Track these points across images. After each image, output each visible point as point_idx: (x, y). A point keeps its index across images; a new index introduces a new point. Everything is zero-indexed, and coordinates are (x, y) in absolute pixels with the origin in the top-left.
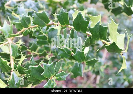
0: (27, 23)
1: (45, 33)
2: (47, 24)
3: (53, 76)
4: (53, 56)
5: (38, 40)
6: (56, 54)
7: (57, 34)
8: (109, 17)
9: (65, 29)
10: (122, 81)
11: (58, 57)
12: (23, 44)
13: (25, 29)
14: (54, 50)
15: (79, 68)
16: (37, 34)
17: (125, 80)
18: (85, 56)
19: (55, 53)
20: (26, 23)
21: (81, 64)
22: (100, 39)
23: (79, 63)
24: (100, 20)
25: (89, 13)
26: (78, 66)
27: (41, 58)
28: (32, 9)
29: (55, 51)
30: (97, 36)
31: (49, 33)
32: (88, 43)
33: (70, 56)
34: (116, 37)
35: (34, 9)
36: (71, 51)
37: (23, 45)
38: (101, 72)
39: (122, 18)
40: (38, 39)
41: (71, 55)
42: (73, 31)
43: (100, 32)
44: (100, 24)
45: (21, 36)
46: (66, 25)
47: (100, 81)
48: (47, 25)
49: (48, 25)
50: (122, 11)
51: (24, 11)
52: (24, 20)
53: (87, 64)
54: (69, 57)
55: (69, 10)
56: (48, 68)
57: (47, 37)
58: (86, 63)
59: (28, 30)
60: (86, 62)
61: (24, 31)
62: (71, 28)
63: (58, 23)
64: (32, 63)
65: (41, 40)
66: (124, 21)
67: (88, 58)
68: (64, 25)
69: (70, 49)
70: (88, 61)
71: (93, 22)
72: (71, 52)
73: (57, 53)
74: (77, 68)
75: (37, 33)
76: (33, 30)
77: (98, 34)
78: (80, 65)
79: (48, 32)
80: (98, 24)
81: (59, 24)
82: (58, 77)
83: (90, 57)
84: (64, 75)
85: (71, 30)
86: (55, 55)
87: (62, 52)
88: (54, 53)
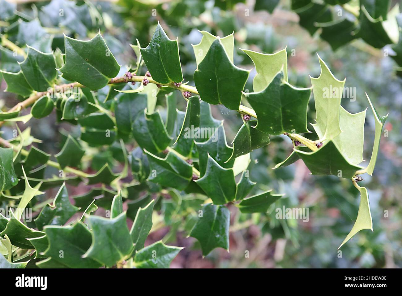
0: (44, 75)
1: (108, 107)
2: (109, 80)
3: (126, 257)
4: (134, 183)
5: (83, 130)
6: (144, 177)
7: (145, 111)
8: (313, 54)
9: (171, 94)
10: (355, 252)
11: (151, 187)
12: (34, 143)
13: (39, 94)
14: (136, 163)
15: (217, 221)
16: (79, 111)
17: (363, 248)
18: (237, 184)
19: (140, 173)
20: (40, 73)
21: (223, 209)
22: (285, 130)
23: (217, 207)
24: (283, 69)
25: (251, 41)
26: (216, 214)
27: (94, 188)
28: (67, 27)
29: (140, 164)
30: (276, 122)
31: (120, 106)
32: (246, 141)
33: (187, 181)
34: (337, 122)
35: (74, 28)
36: (192, 166)
37: (33, 147)
38: (290, 228)
39: (354, 57)
40: (82, 125)
41: (190, 180)
42: (195, 101)
43: (283, 109)
44: (285, 82)
45: (26, 119)
46: (171, 81)
47: (286, 252)
48: (110, 83)
49: (115, 82)
50: (353, 33)
51: (40, 34)
52: (34, 66)
53: (242, 210)
54: (184, 186)
55: (188, 31)
56: (109, 233)
57: (114, 119)
58: (241, 204)
59: (50, 99)
60: (241, 201)
61: (36, 102)
62: (189, 92)
63: (146, 77)
64: (60, 209)
65: (94, 130)
66: (360, 67)
67: (246, 188)
68: (166, 81)
69: (188, 161)
70: (245, 199)
71: (262, 74)
72: (190, 169)
73: (147, 172)
74: (210, 224)
75: (78, 107)
76: (65, 98)
77: (279, 113)
78: (219, 213)
79: (116, 104)
80: (278, 79)
81: (151, 79)
82: (141, 260)
83: (252, 186)
84: (163, 254)
85: (188, 101)
86: (139, 178)
87: (163, 170)
88: (137, 174)
